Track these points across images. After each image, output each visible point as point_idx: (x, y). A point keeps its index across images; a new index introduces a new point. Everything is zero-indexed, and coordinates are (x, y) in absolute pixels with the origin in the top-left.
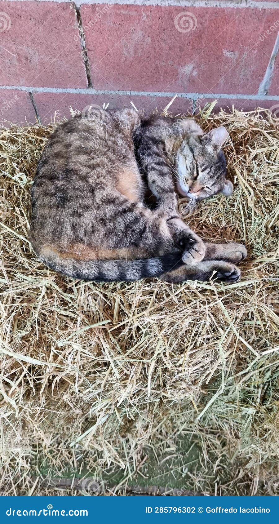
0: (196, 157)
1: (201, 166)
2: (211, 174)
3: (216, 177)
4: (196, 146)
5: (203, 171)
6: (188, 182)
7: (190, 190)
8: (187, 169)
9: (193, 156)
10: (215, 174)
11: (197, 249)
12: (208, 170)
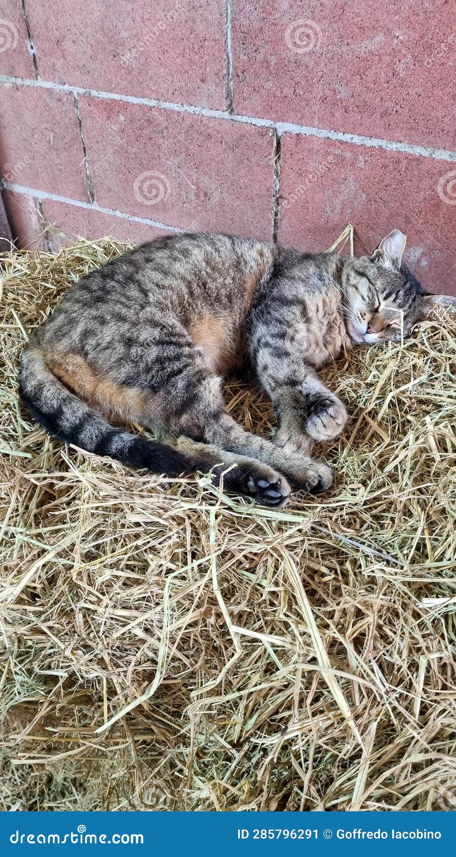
0: (373, 281)
1: (383, 292)
2: (398, 301)
3: (407, 305)
4: (366, 267)
5: (385, 299)
6: (365, 317)
7: (369, 328)
8: (364, 299)
9: (369, 280)
10: (405, 301)
11: (333, 414)
12: (394, 296)
